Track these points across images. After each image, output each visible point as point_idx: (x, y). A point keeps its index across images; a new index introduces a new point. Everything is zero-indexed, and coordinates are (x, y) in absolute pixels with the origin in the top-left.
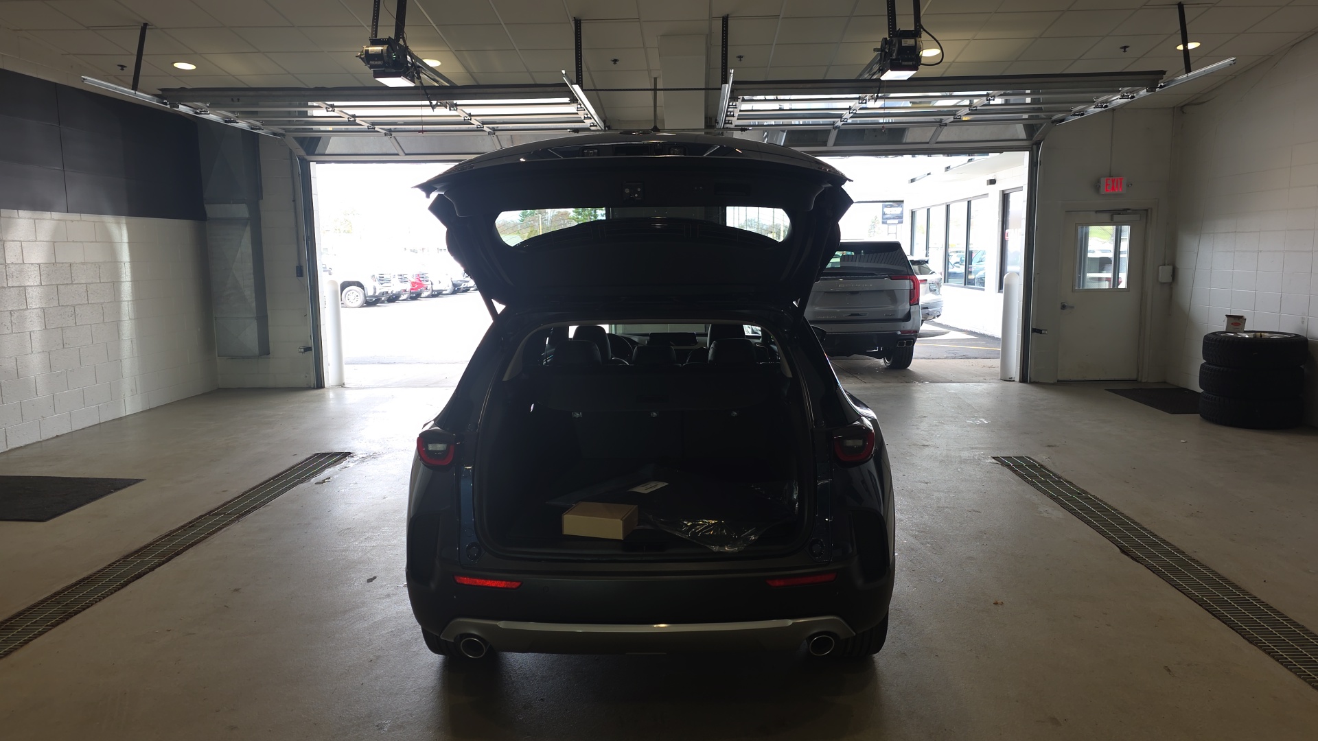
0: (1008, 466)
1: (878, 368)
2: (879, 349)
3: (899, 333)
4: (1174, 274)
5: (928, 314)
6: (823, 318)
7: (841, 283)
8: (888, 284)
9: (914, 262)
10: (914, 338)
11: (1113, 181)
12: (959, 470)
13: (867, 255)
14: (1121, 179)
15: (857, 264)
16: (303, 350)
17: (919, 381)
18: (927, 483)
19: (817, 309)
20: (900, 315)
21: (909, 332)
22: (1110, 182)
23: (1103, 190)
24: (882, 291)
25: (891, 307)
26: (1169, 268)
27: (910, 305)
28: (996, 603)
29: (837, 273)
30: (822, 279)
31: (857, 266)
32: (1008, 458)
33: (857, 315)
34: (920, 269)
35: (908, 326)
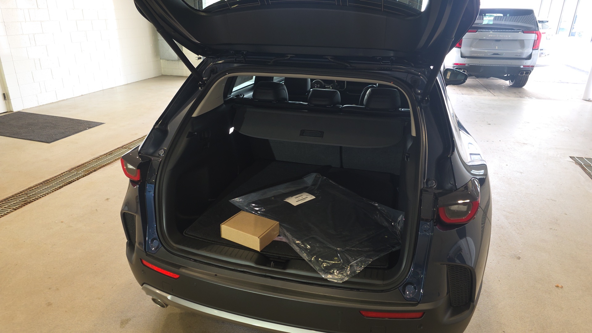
0: (580, 165)
1: (505, 86)
2: (507, 75)
3: (522, 67)
5: (542, 53)
6: (475, 55)
7: (491, 34)
8: (521, 36)
9: (540, 22)
10: (531, 70)
12: (545, 164)
13: (511, 17)
15: (503, 22)
17: (528, 97)
18: (521, 173)
19: (473, 49)
20: (525, 56)
21: (528, 66)
24: (516, 40)
25: (520, 51)
27: (533, 50)
28: (557, 287)
29: (488, 28)
30: (479, 31)
31: (503, 23)
32: (581, 158)
33: (497, 54)
34: (542, 26)
35: (528, 63)
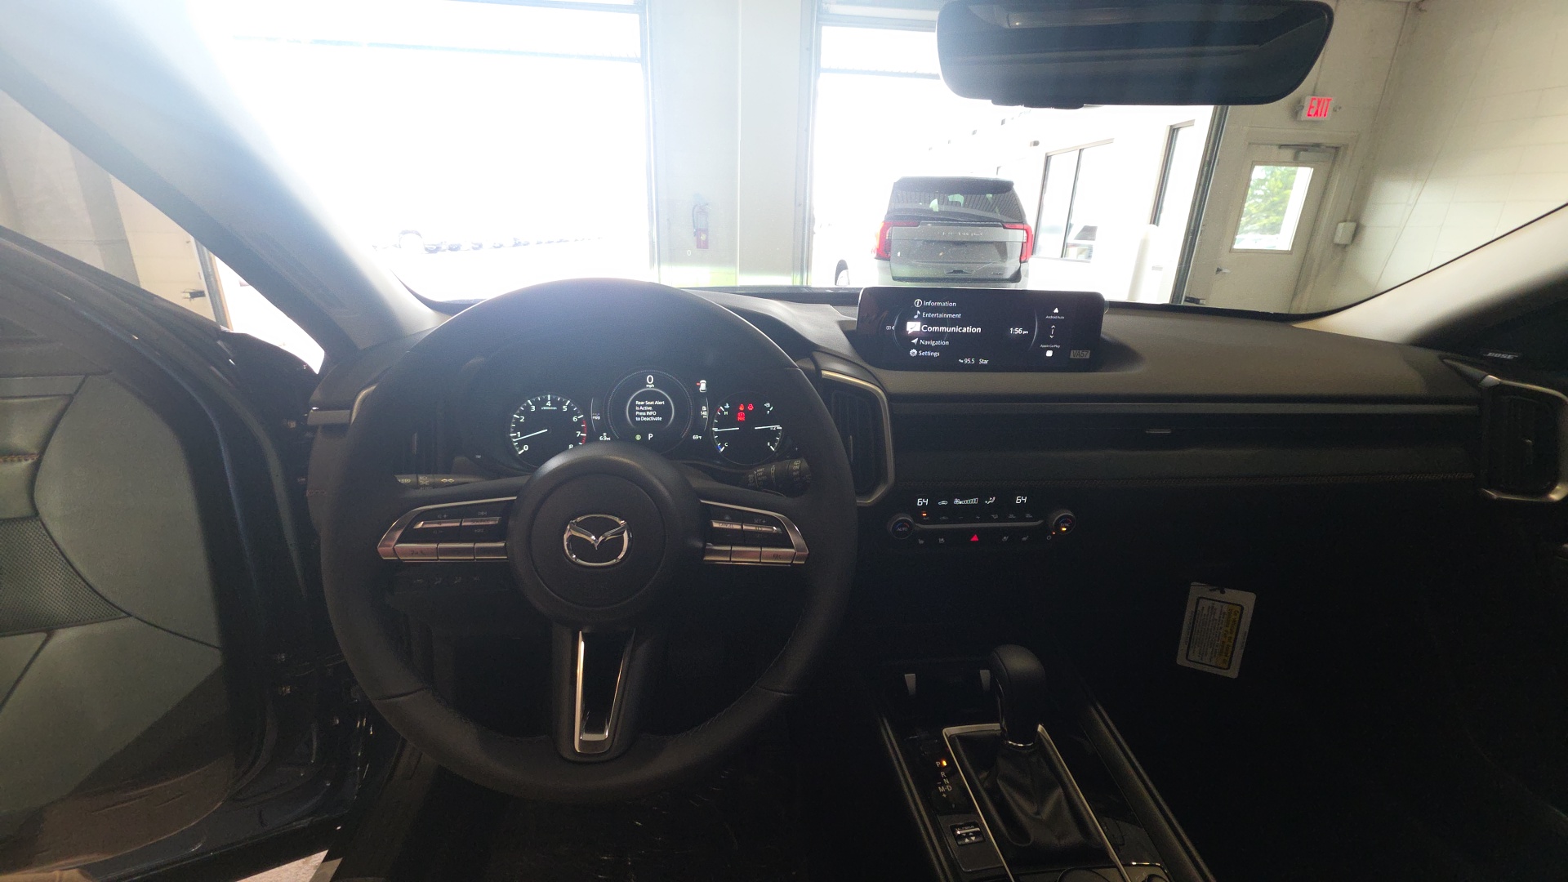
4: (1357, 232)
8: (998, 233)
11: (1319, 102)
14: (1329, 100)
16: (188, 295)
20: (1008, 274)
22: (1315, 103)
23: (1304, 115)
24: (993, 242)
25: (1000, 264)
26: (1351, 226)
27: (1021, 262)
33: (961, 272)
